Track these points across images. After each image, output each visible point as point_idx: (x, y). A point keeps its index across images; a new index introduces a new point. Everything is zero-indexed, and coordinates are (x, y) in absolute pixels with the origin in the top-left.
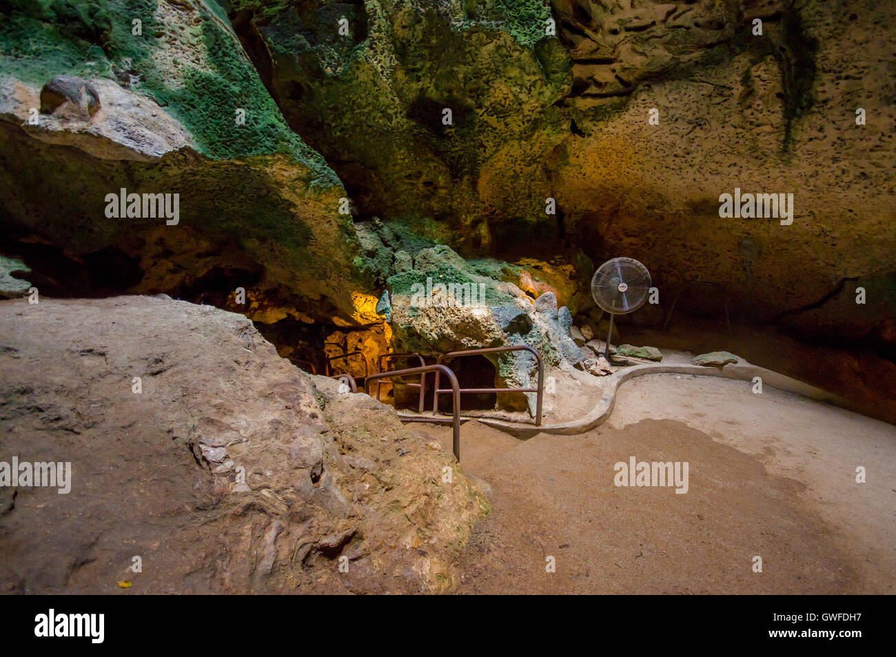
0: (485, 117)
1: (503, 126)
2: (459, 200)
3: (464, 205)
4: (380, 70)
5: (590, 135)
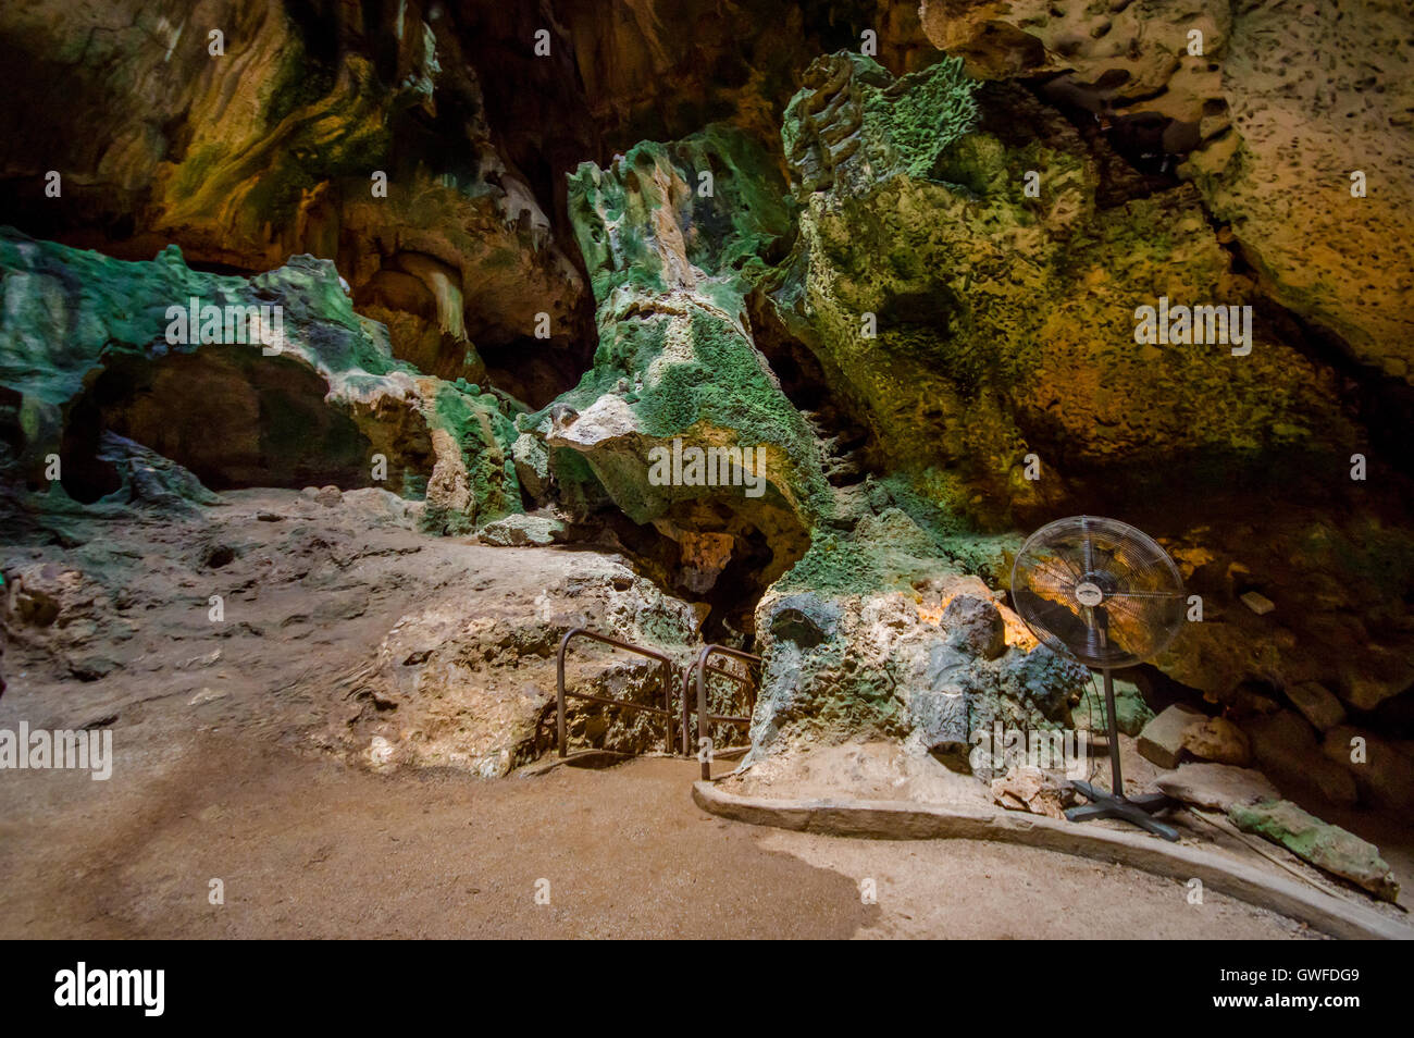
0: (975, 288)
2: (978, 431)
3: (991, 437)
4: (822, 291)
5: (1244, 219)
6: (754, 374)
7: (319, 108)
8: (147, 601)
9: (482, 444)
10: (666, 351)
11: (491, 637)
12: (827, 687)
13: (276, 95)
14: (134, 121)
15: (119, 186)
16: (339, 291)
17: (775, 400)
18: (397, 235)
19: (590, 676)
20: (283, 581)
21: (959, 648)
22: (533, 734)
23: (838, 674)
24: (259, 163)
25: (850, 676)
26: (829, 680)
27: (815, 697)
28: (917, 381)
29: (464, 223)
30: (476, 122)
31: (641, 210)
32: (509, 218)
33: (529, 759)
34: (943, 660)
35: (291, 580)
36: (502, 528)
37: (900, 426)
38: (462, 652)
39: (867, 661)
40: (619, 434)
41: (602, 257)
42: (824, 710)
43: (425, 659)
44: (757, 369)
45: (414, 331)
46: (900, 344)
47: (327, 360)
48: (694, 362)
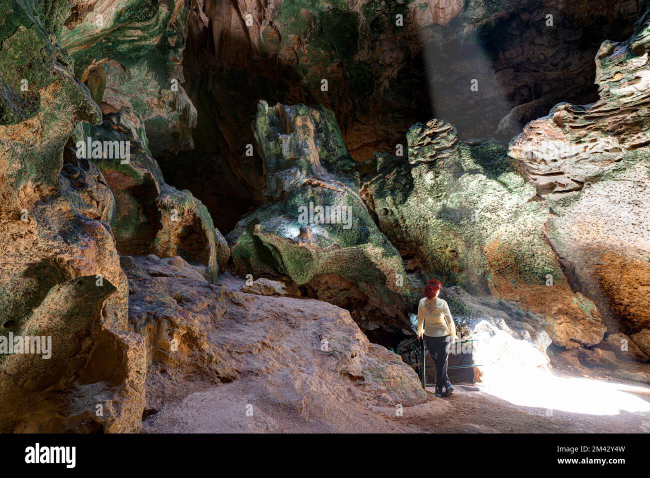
0: (482, 213)
1: (496, 217)
5: (563, 215)
36: (259, 286)
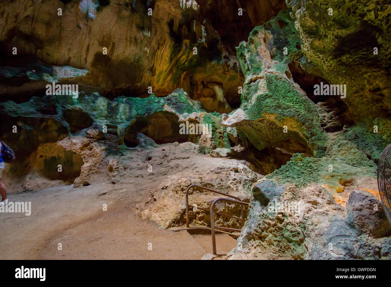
6: (289, 92)
7: (180, 55)
8: (130, 168)
9: (216, 129)
10: (258, 91)
11: (184, 184)
12: (269, 228)
13: (171, 56)
14: (146, 70)
15: (146, 84)
16: (184, 95)
17: (298, 100)
18: (207, 79)
19: (207, 201)
20: (157, 165)
21: (350, 225)
22: (179, 217)
23: (274, 223)
24: (171, 71)
25: (279, 225)
26: (269, 224)
27: (263, 231)
28: (362, 75)
29: (221, 71)
30: (219, 44)
31: (255, 49)
32: (231, 66)
33: (177, 225)
34: (337, 230)
35: (159, 165)
36: (214, 152)
37: (357, 100)
38: (175, 188)
39: (290, 219)
40: (240, 121)
41: (246, 68)
42: (267, 239)
43: (166, 188)
44: (290, 90)
45: (212, 102)
46: (351, 60)
47: (179, 112)
48: (267, 92)
